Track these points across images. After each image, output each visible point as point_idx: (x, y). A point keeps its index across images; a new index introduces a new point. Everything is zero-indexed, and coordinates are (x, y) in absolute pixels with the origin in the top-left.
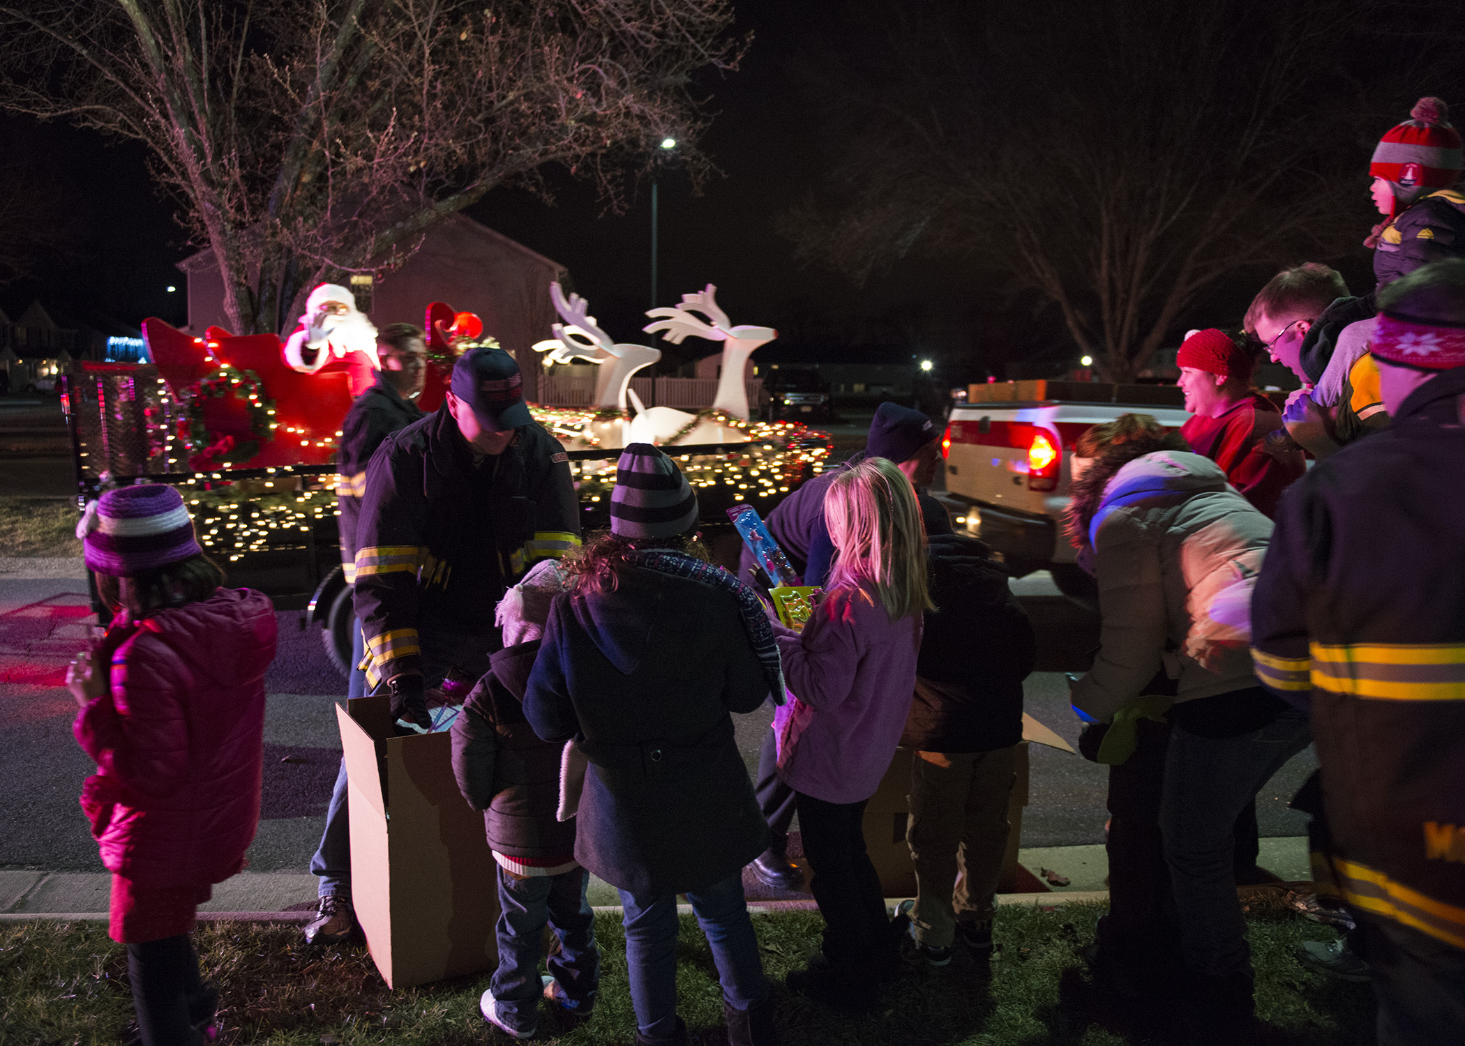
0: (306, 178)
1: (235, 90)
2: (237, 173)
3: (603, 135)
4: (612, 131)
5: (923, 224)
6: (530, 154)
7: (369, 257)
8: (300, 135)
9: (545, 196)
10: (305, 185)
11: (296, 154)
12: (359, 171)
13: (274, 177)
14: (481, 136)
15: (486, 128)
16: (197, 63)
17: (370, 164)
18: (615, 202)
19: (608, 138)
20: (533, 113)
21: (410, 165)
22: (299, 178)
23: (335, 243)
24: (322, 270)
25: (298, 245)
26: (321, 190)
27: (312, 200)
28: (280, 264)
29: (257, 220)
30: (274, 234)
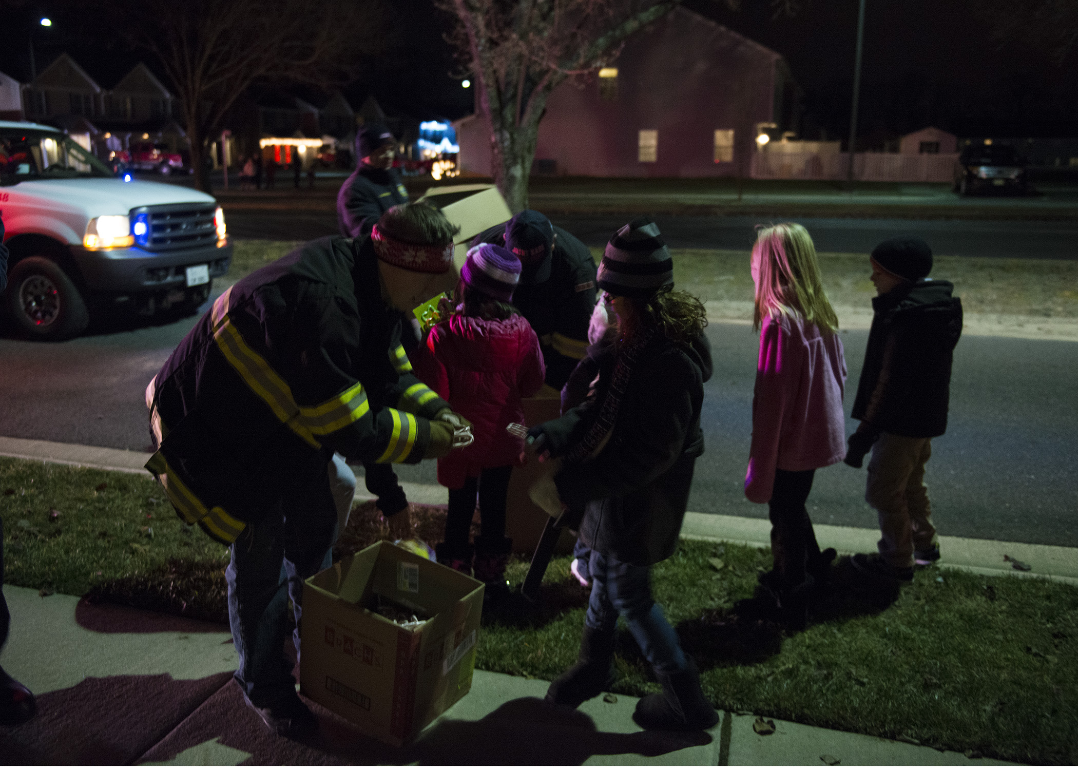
7: (581, 61)
10: (539, 5)
18: (788, 5)
23: (557, 51)
24: (551, 73)
25: (532, 53)
26: (551, 9)
27: (544, 17)
28: (519, 70)
29: (502, 36)
30: (514, 46)
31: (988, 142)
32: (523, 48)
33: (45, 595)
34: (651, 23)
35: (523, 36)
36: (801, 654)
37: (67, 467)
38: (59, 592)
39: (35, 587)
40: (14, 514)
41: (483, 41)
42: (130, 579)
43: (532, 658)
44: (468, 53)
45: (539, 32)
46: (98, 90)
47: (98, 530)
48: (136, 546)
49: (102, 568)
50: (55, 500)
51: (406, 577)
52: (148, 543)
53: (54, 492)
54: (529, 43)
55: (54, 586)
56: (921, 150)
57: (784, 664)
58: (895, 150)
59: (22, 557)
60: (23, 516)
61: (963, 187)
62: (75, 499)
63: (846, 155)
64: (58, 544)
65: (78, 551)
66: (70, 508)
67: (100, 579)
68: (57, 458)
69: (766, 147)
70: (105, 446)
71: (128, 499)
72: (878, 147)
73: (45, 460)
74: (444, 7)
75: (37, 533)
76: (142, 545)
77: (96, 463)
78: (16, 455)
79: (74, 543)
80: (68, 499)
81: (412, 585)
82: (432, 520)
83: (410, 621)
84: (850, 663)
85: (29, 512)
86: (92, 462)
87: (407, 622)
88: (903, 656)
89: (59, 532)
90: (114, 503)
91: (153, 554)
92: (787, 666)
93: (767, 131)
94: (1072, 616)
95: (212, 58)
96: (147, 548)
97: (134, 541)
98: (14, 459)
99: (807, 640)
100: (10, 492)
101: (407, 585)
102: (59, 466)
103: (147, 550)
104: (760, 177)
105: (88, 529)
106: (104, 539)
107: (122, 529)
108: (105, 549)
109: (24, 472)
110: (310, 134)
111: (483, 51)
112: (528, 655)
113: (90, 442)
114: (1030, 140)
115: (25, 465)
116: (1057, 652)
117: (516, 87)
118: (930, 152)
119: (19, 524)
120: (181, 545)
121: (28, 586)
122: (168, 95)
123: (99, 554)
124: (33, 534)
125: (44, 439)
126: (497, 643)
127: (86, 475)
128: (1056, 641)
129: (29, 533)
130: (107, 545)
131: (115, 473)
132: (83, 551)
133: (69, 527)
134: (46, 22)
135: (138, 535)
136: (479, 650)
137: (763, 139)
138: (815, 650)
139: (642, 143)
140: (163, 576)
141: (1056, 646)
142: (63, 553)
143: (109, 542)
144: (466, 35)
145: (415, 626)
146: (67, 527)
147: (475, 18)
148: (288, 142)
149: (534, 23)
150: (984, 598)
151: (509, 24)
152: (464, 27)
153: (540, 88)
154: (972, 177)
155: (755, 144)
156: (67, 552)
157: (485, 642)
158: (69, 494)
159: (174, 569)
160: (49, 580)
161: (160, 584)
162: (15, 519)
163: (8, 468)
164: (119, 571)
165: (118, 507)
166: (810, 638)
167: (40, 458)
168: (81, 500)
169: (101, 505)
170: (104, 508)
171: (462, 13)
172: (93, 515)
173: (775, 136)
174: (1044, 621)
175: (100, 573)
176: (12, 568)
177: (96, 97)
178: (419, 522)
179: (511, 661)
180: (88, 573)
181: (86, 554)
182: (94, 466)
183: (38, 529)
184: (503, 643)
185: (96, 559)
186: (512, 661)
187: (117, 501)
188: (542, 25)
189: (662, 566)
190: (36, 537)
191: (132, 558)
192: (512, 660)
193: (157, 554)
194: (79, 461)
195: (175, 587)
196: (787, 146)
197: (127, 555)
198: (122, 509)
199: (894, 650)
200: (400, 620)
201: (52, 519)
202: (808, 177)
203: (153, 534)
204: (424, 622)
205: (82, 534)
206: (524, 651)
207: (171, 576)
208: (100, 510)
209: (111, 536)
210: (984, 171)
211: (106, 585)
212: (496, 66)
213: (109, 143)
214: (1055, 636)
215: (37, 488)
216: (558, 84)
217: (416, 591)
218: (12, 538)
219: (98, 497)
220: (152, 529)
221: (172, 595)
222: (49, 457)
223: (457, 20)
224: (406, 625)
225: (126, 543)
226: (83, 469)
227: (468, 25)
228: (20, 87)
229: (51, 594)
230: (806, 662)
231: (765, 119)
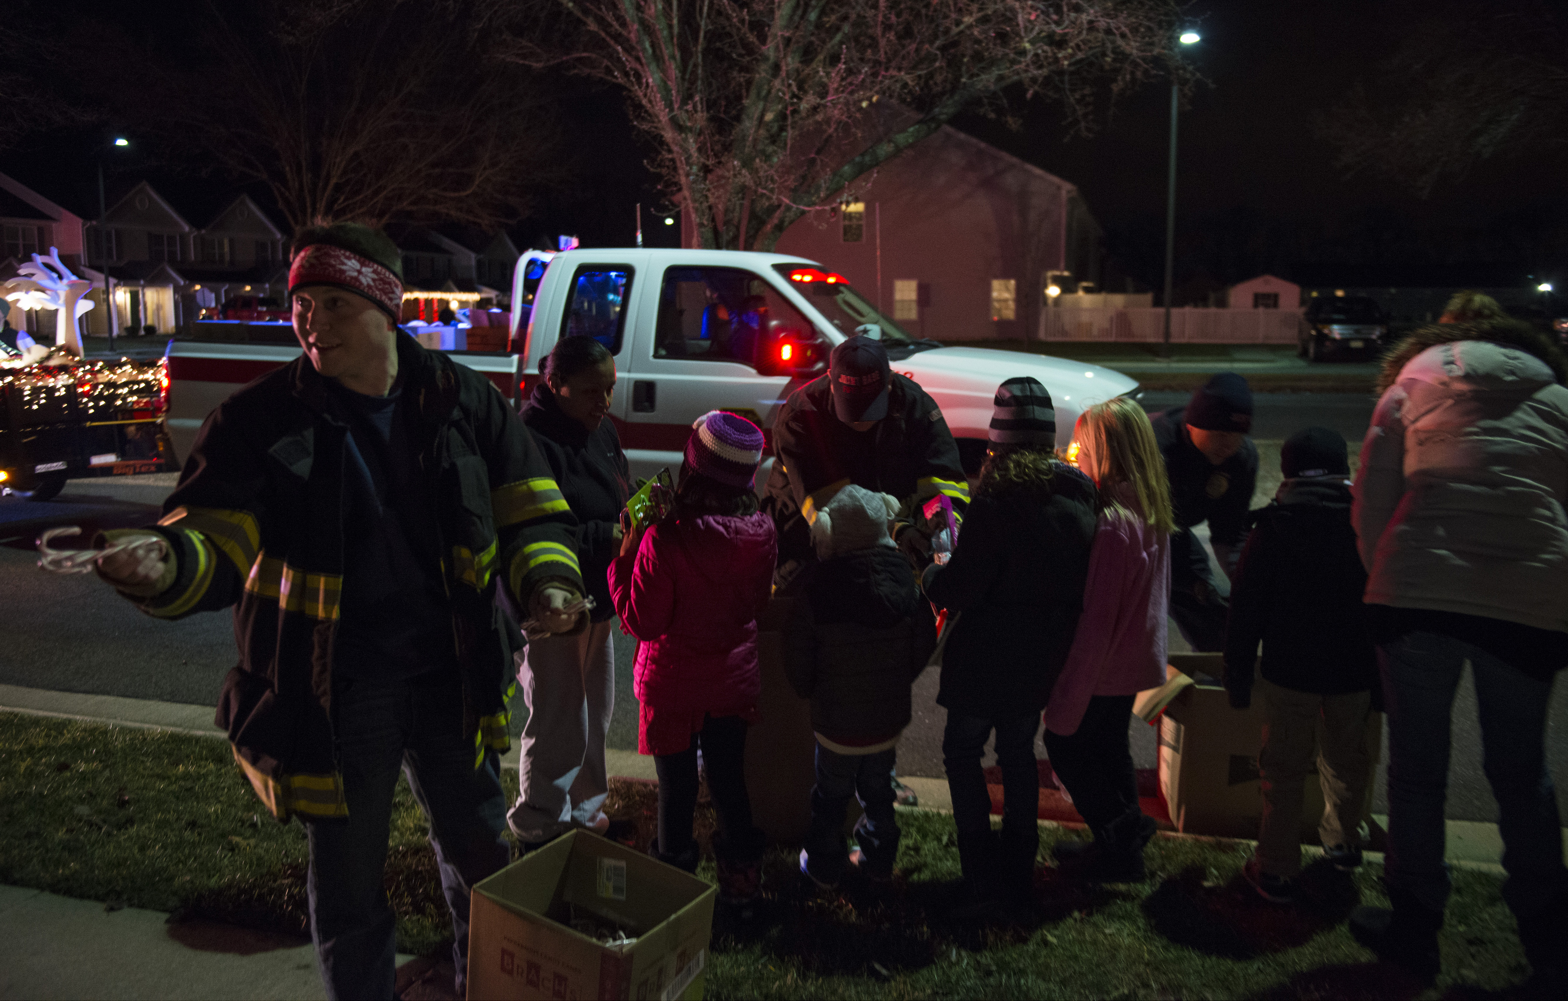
0: (769, 117)
1: (702, 34)
2: (701, 117)
3: (1060, 55)
4: (1070, 51)
5: (1515, 116)
6: (987, 80)
7: (822, 195)
8: (762, 72)
9: (1010, 120)
10: (767, 124)
11: (758, 94)
12: (815, 109)
13: (738, 119)
14: (937, 64)
15: (943, 55)
16: (668, 10)
17: (823, 102)
18: (1083, 124)
19: (1065, 58)
20: (986, 38)
21: (861, 101)
22: (762, 115)
23: (791, 182)
24: (782, 208)
25: (758, 185)
26: (782, 129)
27: (774, 139)
28: (741, 205)
29: (720, 163)
30: (735, 176)
31: (1340, 293)
32: (746, 178)
33: (111, 909)
34: (910, 146)
35: (747, 163)
36: (1138, 976)
37: (141, 731)
38: (131, 905)
39: (98, 898)
40: (69, 798)
41: (695, 169)
42: (229, 886)
43: (780, 987)
44: (676, 184)
45: (767, 158)
46: (187, 228)
47: (186, 817)
48: (236, 839)
49: (190, 871)
50: (125, 778)
51: (608, 879)
52: (252, 836)
53: (125, 765)
54: (754, 171)
55: (125, 897)
56: (1256, 305)
57: (1117, 989)
58: (1222, 303)
59: (81, 857)
60: (81, 801)
61: (1312, 351)
62: (152, 776)
63: (1161, 310)
64: (130, 838)
65: (157, 847)
66: (145, 788)
67: (188, 886)
68: (126, 720)
69: (1057, 300)
70: (192, 703)
71: (226, 774)
72: (1201, 300)
73: (111, 723)
74: (645, 126)
75: (100, 823)
76: (245, 838)
77: (180, 726)
78: (70, 716)
79: (153, 836)
80: (143, 777)
81: (617, 890)
82: (637, 798)
83: (615, 939)
84: (1204, 985)
85: (90, 794)
86: (174, 725)
87: (611, 940)
88: (1274, 974)
89: (130, 821)
90: (206, 780)
91: (261, 851)
92: (1121, 990)
93: (1057, 281)
94: (1490, 915)
95: (338, 188)
96: (252, 842)
97: (235, 832)
98: (70, 721)
99: (1146, 956)
100: (63, 767)
101: (611, 890)
102: (131, 730)
103: (252, 845)
104: (1051, 339)
105: (171, 817)
106: (192, 830)
107: (217, 817)
108: (194, 845)
109: (83, 738)
110: (465, 286)
111: (694, 182)
112: (774, 983)
113: (174, 697)
114: (1393, 291)
115: (85, 730)
116: (1474, 963)
117: (738, 228)
118: (1267, 306)
119: (76, 811)
120: (298, 838)
121: (89, 897)
122: (279, 236)
123: (187, 851)
124: (96, 825)
125: (108, 693)
126: (732, 966)
127: (167, 742)
128: (1473, 949)
129: (90, 824)
130: (197, 839)
131: (206, 740)
132: (164, 847)
133: (145, 814)
134: (122, 142)
135: (240, 824)
136: (708, 977)
137: (1053, 291)
138: (1157, 969)
139: (898, 296)
140: (275, 881)
141: (1473, 956)
142: (137, 851)
143: (200, 834)
144: (673, 160)
145: (622, 946)
146: (141, 815)
147: (685, 140)
148: (436, 295)
149: (760, 147)
150: (1374, 894)
151: (727, 148)
152: (670, 151)
153: (769, 227)
154: (1322, 338)
155: (1045, 297)
156: (142, 849)
157: (716, 966)
158: (145, 769)
159: (289, 872)
160: (118, 888)
161: (270, 893)
162: (70, 803)
163: (62, 734)
164: (214, 876)
165: (212, 785)
166: (1150, 952)
167: (104, 719)
168: (162, 777)
169: (189, 784)
170: (192, 788)
171: (669, 135)
172: (178, 798)
173: (1067, 287)
174: (1454, 922)
175: (188, 878)
176: (67, 872)
177: (183, 237)
178: (621, 802)
179: (751, 992)
180: (171, 879)
181: (169, 851)
182: (178, 730)
183: (102, 817)
184: (738, 968)
185: (183, 858)
186: (753, 992)
187: (210, 778)
188: (770, 149)
189: (948, 857)
190: (100, 828)
191: (231, 857)
192: (753, 990)
193: (267, 851)
194: (157, 723)
195: (291, 896)
196: (1083, 298)
197: (225, 852)
198: (218, 788)
199: (1261, 966)
200: (601, 937)
201: (123, 804)
202: (1112, 339)
203: (259, 824)
204: (634, 941)
205: (162, 825)
206: (768, 978)
207: (286, 881)
208: (187, 790)
209: (202, 826)
210: (1337, 331)
211: (196, 894)
212: (712, 200)
213: (199, 298)
214: (1470, 942)
215: (101, 761)
216: (791, 222)
217: (623, 898)
218: (67, 831)
219: (184, 772)
220: (258, 815)
221: (287, 907)
222: (115, 718)
223: (662, 142)
224: (610, 944)
225: (223, 835)
226: (163, 734)
227: (675, 148)
228: (83, 225)
229: (120, 909)
230: (1146, 986)
231: (1056, 267)
